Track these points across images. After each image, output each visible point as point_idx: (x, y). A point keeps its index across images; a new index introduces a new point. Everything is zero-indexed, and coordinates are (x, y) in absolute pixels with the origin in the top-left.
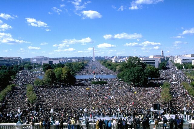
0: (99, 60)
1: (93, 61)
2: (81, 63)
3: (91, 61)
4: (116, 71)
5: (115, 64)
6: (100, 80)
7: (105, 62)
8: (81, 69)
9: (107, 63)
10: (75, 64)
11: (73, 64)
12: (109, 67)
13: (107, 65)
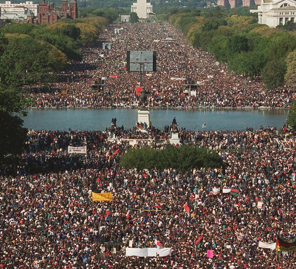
0: (175, 12)
1: (134, 17)
2: (58, 32)
3: (125, 18)
4: (282, 81)
5: (277, 40)
6: (175, 139)
7: (211, 28)
8: (55, 67)
9: (229, 34)
10: (23, 36)
11: (8, 35)
12: (241, 55)
13: (224, 45)
